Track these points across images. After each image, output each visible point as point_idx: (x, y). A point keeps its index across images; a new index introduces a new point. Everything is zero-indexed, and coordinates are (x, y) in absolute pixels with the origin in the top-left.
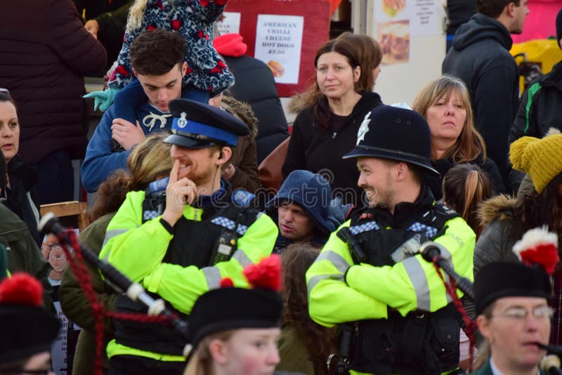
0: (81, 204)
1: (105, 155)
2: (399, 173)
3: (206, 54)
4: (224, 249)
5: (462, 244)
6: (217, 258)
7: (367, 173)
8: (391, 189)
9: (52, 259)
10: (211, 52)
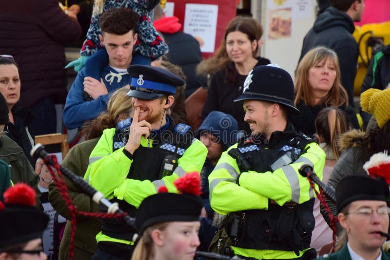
0: (63, 135)
1: (80, 103)
2: (273, 111)
3: (148, 31)
4: (168, 167)
5: (319, 158)
6: (164, 173)
7: (251, 111)
8: (268, 123)
9: (43, 173)
10: (152, 30)
